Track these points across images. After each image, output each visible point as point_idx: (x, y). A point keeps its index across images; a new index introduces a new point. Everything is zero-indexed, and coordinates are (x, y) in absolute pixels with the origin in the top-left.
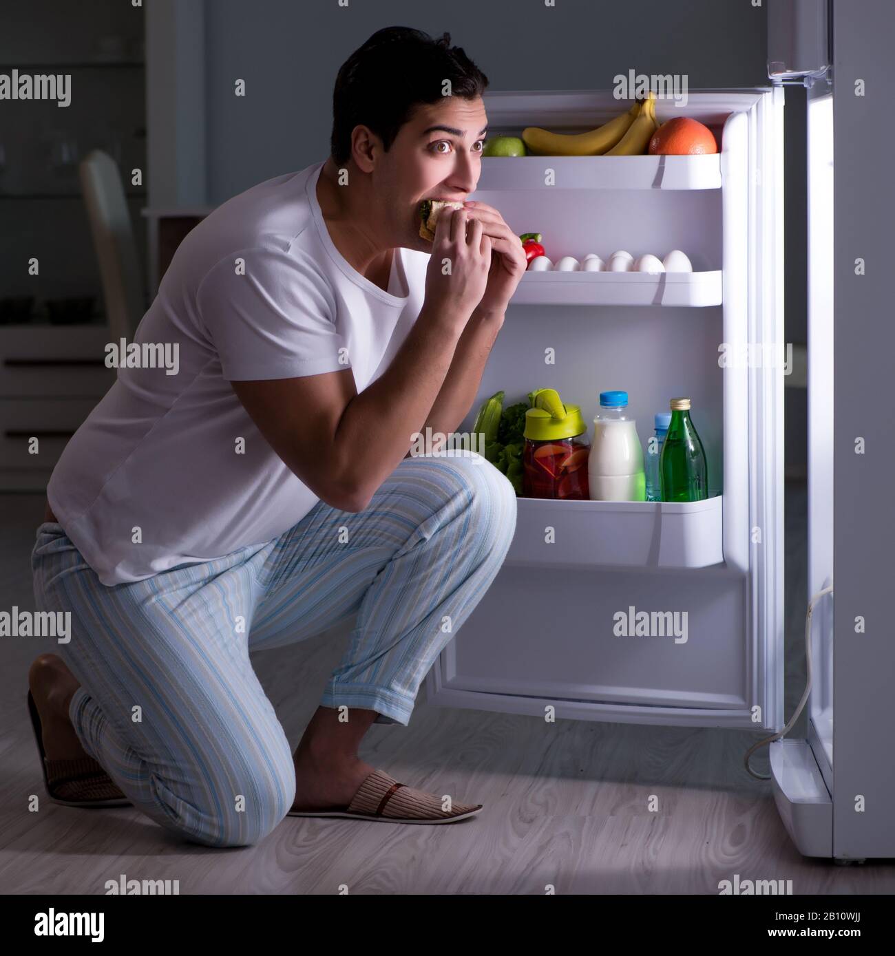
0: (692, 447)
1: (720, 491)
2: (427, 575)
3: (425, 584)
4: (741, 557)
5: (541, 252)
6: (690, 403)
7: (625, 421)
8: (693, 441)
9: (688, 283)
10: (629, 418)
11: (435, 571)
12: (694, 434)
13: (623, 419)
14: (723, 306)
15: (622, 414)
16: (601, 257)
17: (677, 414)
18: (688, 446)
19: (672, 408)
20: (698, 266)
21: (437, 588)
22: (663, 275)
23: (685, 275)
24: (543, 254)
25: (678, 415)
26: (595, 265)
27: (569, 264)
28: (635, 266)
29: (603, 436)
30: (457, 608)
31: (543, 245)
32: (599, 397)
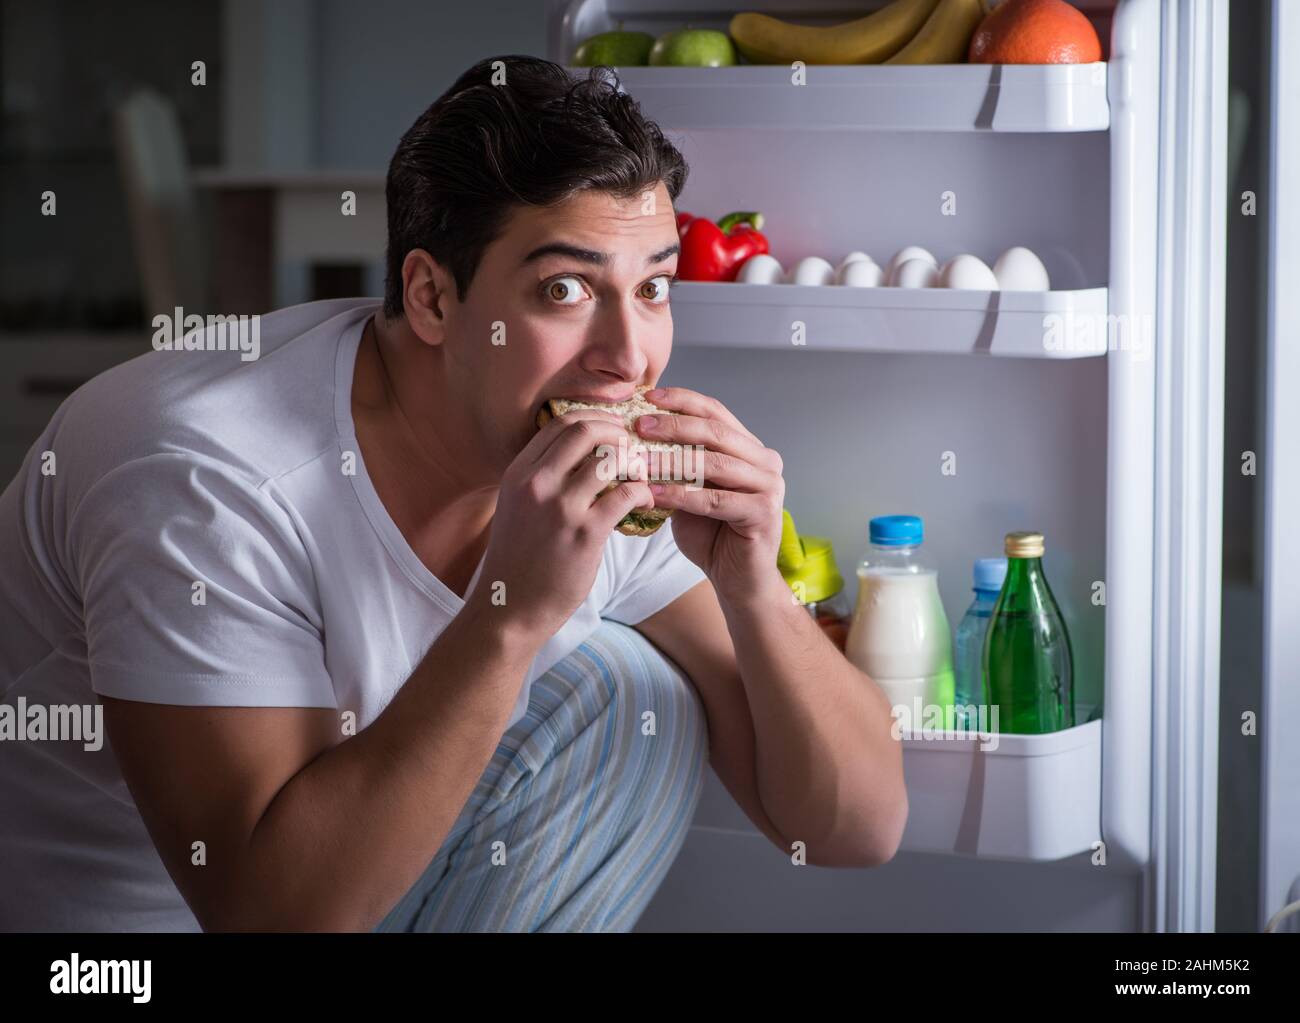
0: (1044, 626)
1: (1097, 713)
2: (536, 844)
3: (531, 862)
4: (1135, 839)
5: (761, 247)
6: (1044, 544)
7: (919, 573)
8: (1049, 616)
9: (1042, 312)
10: (925, 565)
11: (550, 836)
12: (1050, 603)
13: (914, 569)
14: (1110, 356)
15: (912, 560)
16: (877, 260)
17: (1017, 565)
18: (1039, 627)
19: (1006, 551)
20: (1061, 280)
21: (554, 868)
22: (995, 297)
23: (1037, 297)
24: (765, 252)
25: (1020, 567)
26: (865, 273)
27: (814, 272)
28: (940, 280)
29: (875, 602)
30: (599, 910)
31: (765, 234)
32: (868, 528)
